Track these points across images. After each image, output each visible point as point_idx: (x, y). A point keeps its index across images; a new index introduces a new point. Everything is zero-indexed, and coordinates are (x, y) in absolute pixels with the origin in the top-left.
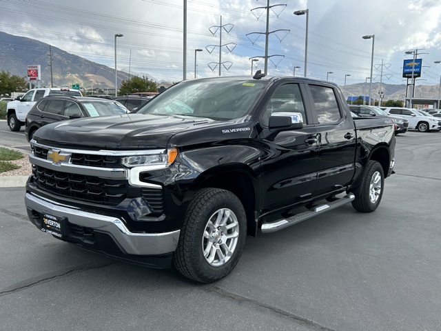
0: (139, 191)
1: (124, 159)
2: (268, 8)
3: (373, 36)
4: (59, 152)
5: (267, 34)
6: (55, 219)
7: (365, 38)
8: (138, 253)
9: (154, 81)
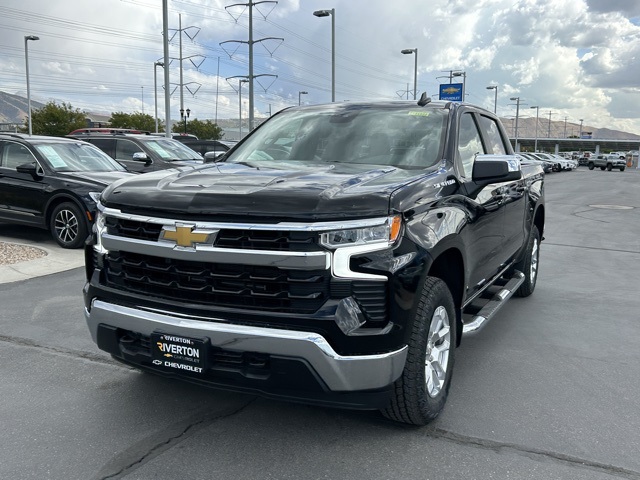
0: (348, 288)
1: (322, 235)
2: (251, 5)
3: (416, 51)
4: (192, 230)
5: (251, 43)
6: (188, 342)
7: (405, 52)
8: (348, 387)
9: (81, 111)
